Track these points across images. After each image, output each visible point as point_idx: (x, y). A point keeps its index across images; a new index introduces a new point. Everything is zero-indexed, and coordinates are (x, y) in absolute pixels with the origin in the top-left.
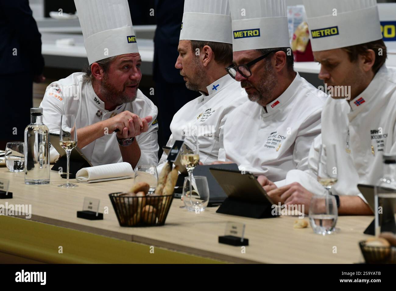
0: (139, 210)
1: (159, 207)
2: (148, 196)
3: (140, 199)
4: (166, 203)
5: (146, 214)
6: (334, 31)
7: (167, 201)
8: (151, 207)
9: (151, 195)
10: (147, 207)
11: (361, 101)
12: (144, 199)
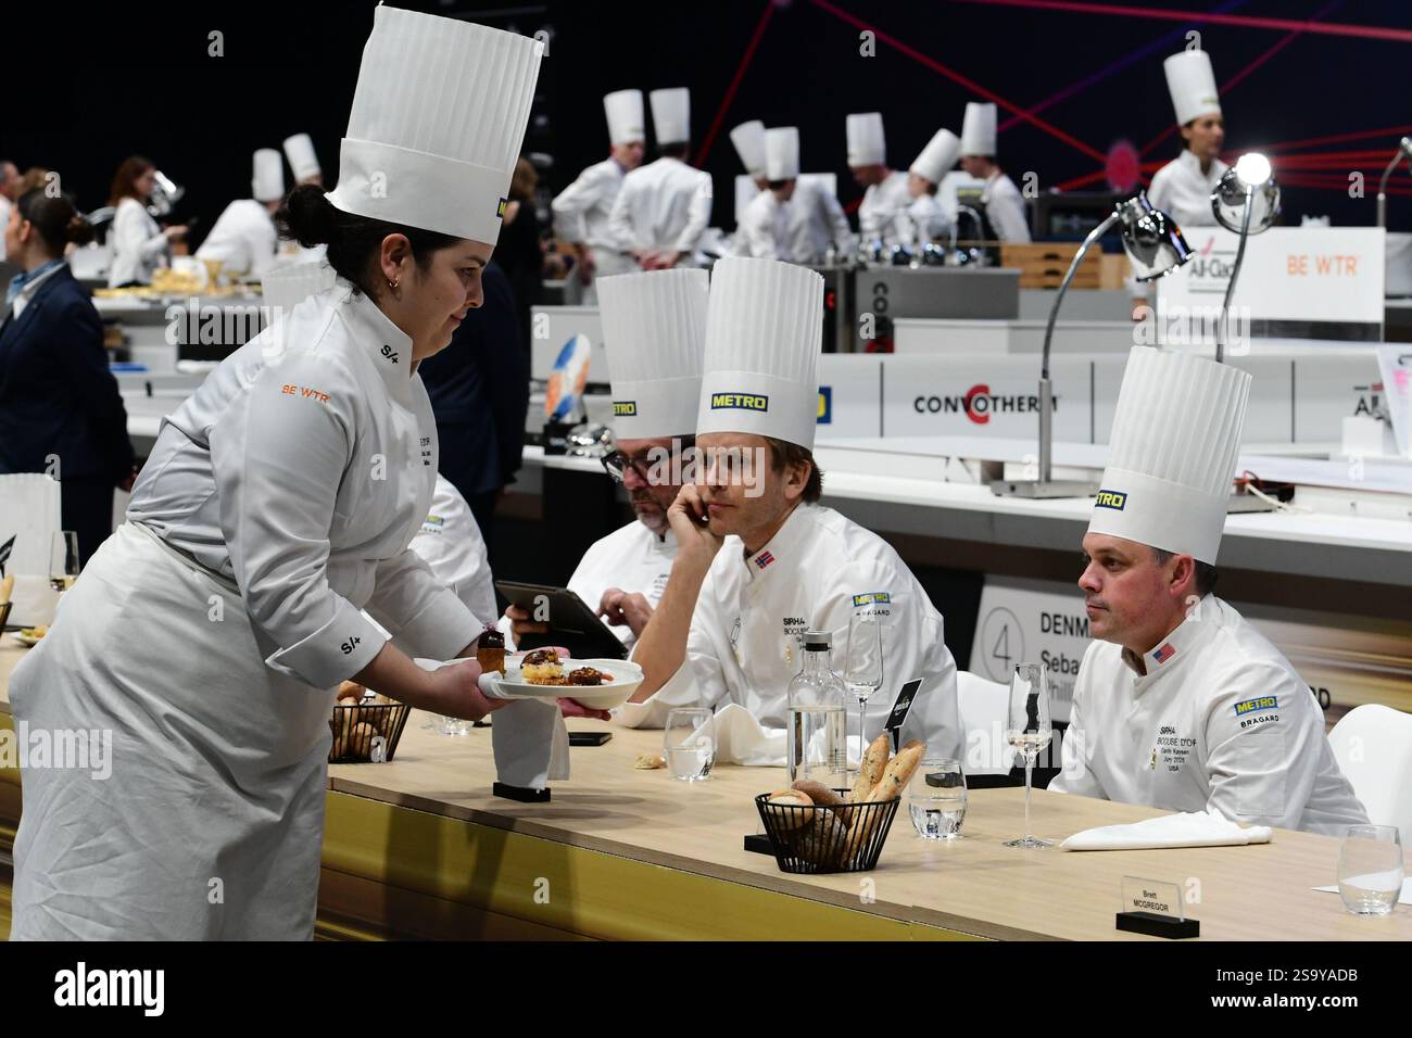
0: (345, 732)
1: (384, 728)
2: (363, 706)
3: (348, 711)
4: (397, 720)
5: (359, 739)
6: (760, 403)
7: (398, 715)
8: (369, 727)
9: (367, 704)
10: (361, 725)
11: (765, 560)
12: (356, 711)
